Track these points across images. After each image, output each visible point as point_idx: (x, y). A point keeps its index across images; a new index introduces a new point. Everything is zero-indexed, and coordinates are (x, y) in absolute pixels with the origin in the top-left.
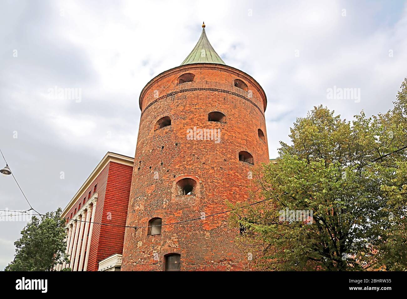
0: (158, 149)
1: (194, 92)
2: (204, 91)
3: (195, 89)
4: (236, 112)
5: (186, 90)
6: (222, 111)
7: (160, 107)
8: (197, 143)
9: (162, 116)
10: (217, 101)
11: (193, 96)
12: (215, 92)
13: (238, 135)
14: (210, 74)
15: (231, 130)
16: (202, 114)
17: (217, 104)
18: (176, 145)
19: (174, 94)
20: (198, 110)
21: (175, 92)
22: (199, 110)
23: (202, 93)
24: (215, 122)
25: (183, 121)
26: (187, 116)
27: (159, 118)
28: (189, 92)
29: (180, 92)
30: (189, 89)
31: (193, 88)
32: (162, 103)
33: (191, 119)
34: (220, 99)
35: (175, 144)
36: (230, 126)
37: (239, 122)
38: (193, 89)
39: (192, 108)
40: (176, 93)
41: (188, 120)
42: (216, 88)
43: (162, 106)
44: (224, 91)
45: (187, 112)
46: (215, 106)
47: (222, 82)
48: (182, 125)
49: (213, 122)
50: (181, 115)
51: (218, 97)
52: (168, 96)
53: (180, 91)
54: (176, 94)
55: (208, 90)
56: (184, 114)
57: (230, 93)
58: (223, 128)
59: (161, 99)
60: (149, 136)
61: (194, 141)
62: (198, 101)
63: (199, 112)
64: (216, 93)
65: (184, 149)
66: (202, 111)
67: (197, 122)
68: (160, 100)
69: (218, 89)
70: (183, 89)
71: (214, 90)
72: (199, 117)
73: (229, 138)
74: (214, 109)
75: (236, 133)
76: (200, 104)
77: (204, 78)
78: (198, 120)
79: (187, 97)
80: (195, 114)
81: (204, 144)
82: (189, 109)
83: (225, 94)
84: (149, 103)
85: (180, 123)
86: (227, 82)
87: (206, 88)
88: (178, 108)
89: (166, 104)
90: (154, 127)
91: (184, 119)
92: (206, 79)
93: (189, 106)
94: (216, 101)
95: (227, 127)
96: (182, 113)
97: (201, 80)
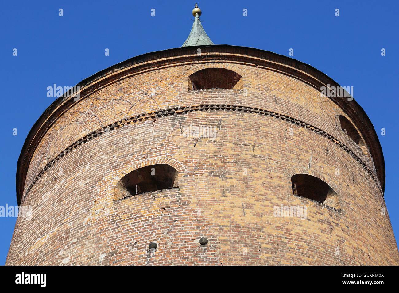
0: (134, 250)
1: (246, 115)
2: (274, 118)
3: (247, 110)
4: (358, 194)
5: (222, 108)
6: (327, 179)
7: (134, 140)
8: (270, 246)
9: (143, 163)
10: (311, 152)
11: (242, 123)
12: (301, 129)
13: (373, 253)
14: (281, 83)
15: (357, 235)
16: (274, 174)
17: (311, 158)
18: (204, 243)
19: (179, 111)
20: (262, 162)
21: (183, 108)
22: (264, 162)
23: (267, 123)
24: (314, 203)
25: (220, 182)
26: (231, 169)
27: (129, 169)
28: (228, 113)
29: (201, 110)
30: (229, 106)
31: (240, 104)
32: (136, 131)
33: (245, 180)
34: (317, 149)
35: (197, 241)
36: (353, 225)
37: (369, 221)
38: (241, 107)
39: (244, 152)
40: (186, 110)
41: (234, 181)
42: (303, 120)
43: (138, 138)
44: (323, 134)
45: (228, 160)
46: (307, 161)
47: (313, 110)
48: (217, 194)
49: (308, 200)
50: (212, 165)
51: (310, 141)
52: (159, 116)
53: (202, 106)
54: (186, 112)
55: (283, 119)
56: (220, 163)
57: (337, 143)
58: (337, 222)
59: (135, 121)
60: (90, 216)
61: (262, 241)
62: (258, 139)
63: (265, 166)
64: (304, 129)
65: (231, 257)
66: (274, 166)
67: (263, 191)
68: (129, 123)
69: (308, 125)
70: (210, 103)
71: (298, 124)
72: (268, 180)
73: (356, 254)
74: (305, 168)
75: (369, 246)
76: (267, 147)
77: (268, 89)
78: (266, 187)
79: (223, 124)
80: (254, 168)
81: (293, 255)
82: (236, 153)
83: (326, 142)
84: (86, 133)
85: (210, 186)
86: (324, 113)
87: (276, 114)
88: (198, 147)
89: (154, 134)
90: (110, 192)
91: (222, 176)
92: (274, 93)
93: (234, 146)
94: (306, 151)
95: (347, 224)
96: (212, 161)
97: (260, 92)
